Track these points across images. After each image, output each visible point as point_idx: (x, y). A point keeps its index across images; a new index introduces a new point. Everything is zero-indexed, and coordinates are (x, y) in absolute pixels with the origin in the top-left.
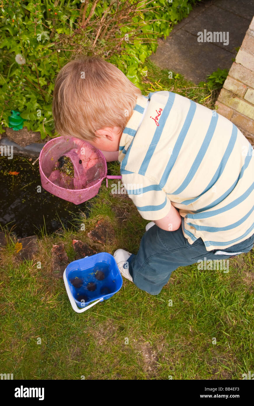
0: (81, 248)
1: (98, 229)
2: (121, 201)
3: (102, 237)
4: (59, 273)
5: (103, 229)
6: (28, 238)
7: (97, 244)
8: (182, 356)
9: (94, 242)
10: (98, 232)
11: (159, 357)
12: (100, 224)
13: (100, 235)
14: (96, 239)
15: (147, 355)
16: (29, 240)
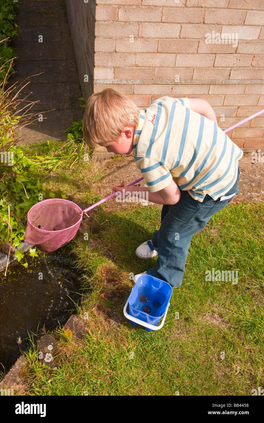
0: (111, 295)
1: (107, 276)
2: (99, 248)
3: (115, 279)
4: (115, 323)
5: (110, 273)
6: (69, 322)
7: (117, 286)
8: (231, 303)
9: (114, 285)
10: (109, 278)
11: (221, 316)
12: (105, 272)
13: (112, 279)
14: (113, 283)
15: (214, 321)
16: (71, 322)
